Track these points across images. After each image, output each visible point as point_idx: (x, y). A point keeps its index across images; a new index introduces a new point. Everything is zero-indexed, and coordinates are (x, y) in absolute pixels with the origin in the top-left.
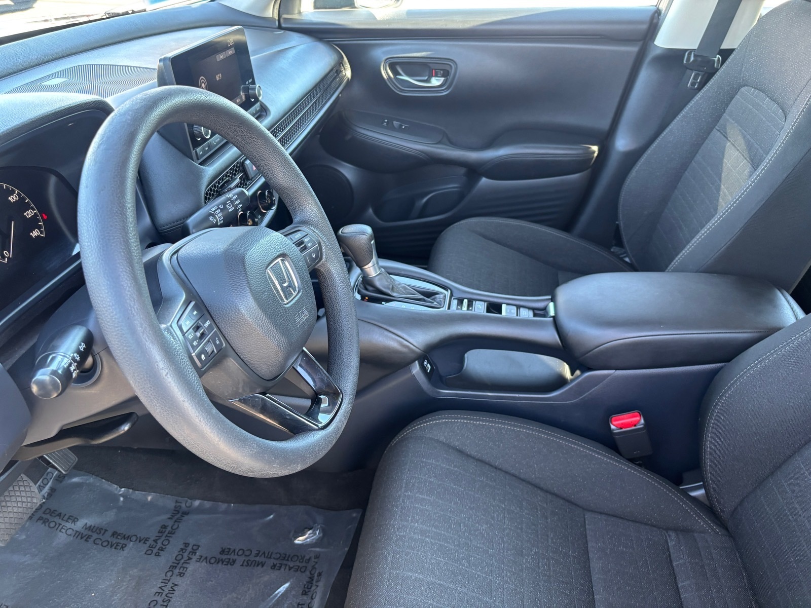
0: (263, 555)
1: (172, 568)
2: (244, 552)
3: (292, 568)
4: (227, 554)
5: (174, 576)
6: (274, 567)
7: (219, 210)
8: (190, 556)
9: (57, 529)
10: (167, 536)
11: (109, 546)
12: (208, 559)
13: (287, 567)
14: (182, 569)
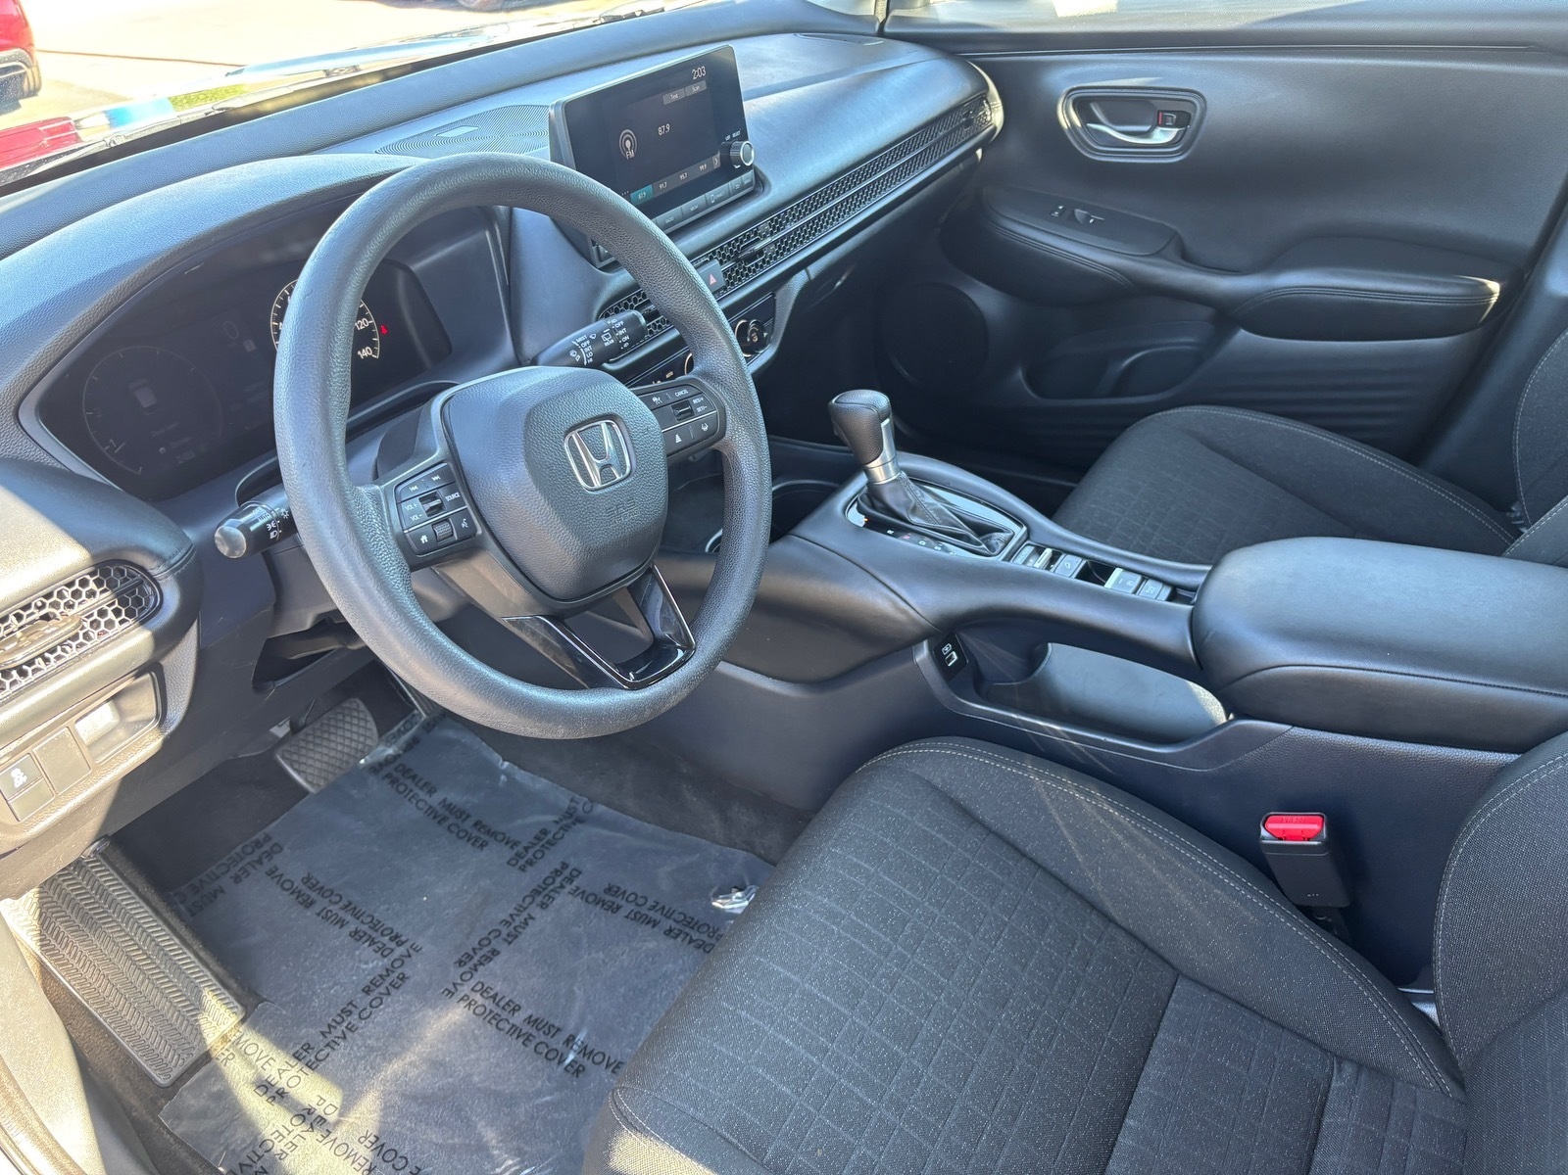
0: (660, 912)
1: (536, 892)
2: (636, 899)
3: (694, 941)
4: (613, 895)
5: (534, 905)
6: (669, 932)
7: (588, 342)
8: (564, 883)
9: (406, 796)
10: (543, 846)
11: (466, 839)
12: (586, 894)
13: (688, 938)
14: (547, 898)
